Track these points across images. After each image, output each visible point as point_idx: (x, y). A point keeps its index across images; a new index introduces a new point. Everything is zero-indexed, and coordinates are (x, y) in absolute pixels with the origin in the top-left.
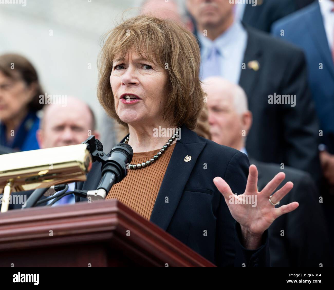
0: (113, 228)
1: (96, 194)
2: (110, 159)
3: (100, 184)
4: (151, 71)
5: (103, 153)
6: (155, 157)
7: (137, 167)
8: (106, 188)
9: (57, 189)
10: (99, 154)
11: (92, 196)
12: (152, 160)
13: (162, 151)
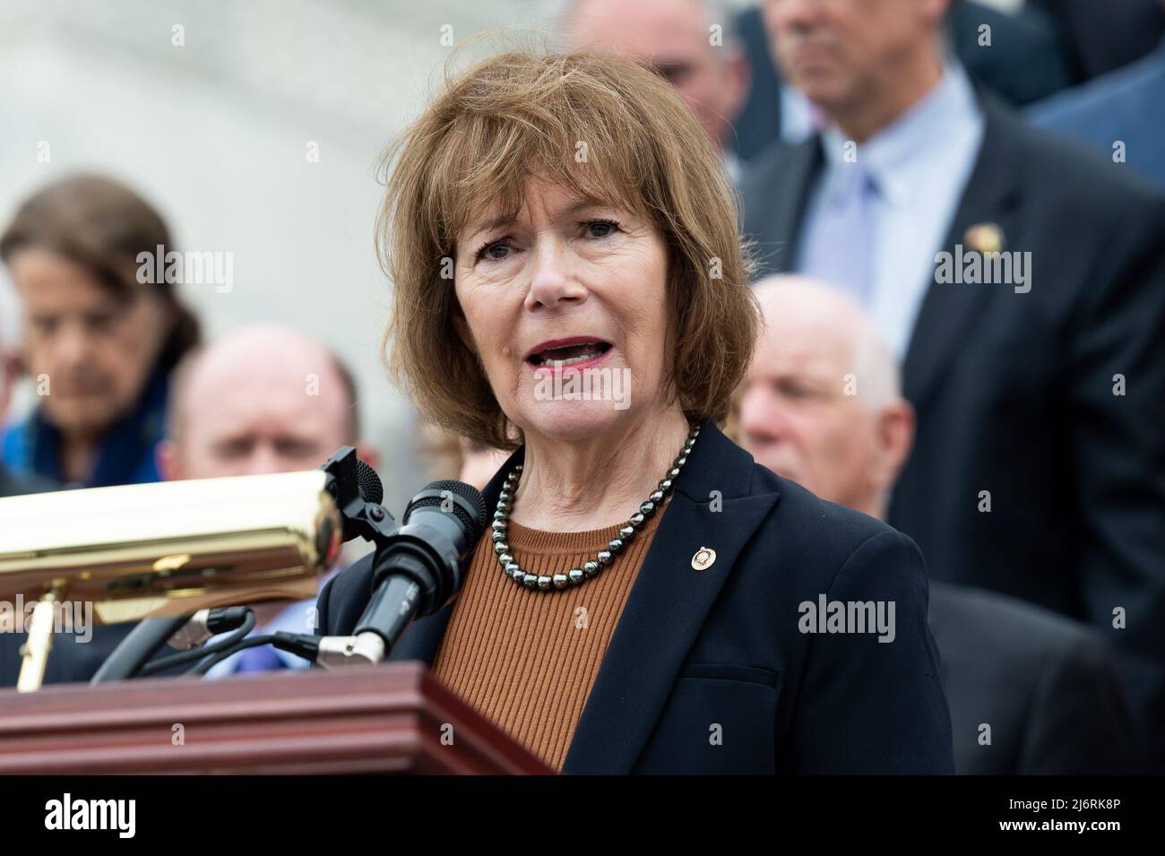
1: (350, 648)
2: (403, 530)
3: (366, 615)
4: (617, 239)
5: (382, 510)
6: (611, 543)
7: (552, 582)
8: (385, 628)
9: (216, 626)
10: (368, 513)
11: (337, 657)
12: (603, 558)
13: (637, 522)
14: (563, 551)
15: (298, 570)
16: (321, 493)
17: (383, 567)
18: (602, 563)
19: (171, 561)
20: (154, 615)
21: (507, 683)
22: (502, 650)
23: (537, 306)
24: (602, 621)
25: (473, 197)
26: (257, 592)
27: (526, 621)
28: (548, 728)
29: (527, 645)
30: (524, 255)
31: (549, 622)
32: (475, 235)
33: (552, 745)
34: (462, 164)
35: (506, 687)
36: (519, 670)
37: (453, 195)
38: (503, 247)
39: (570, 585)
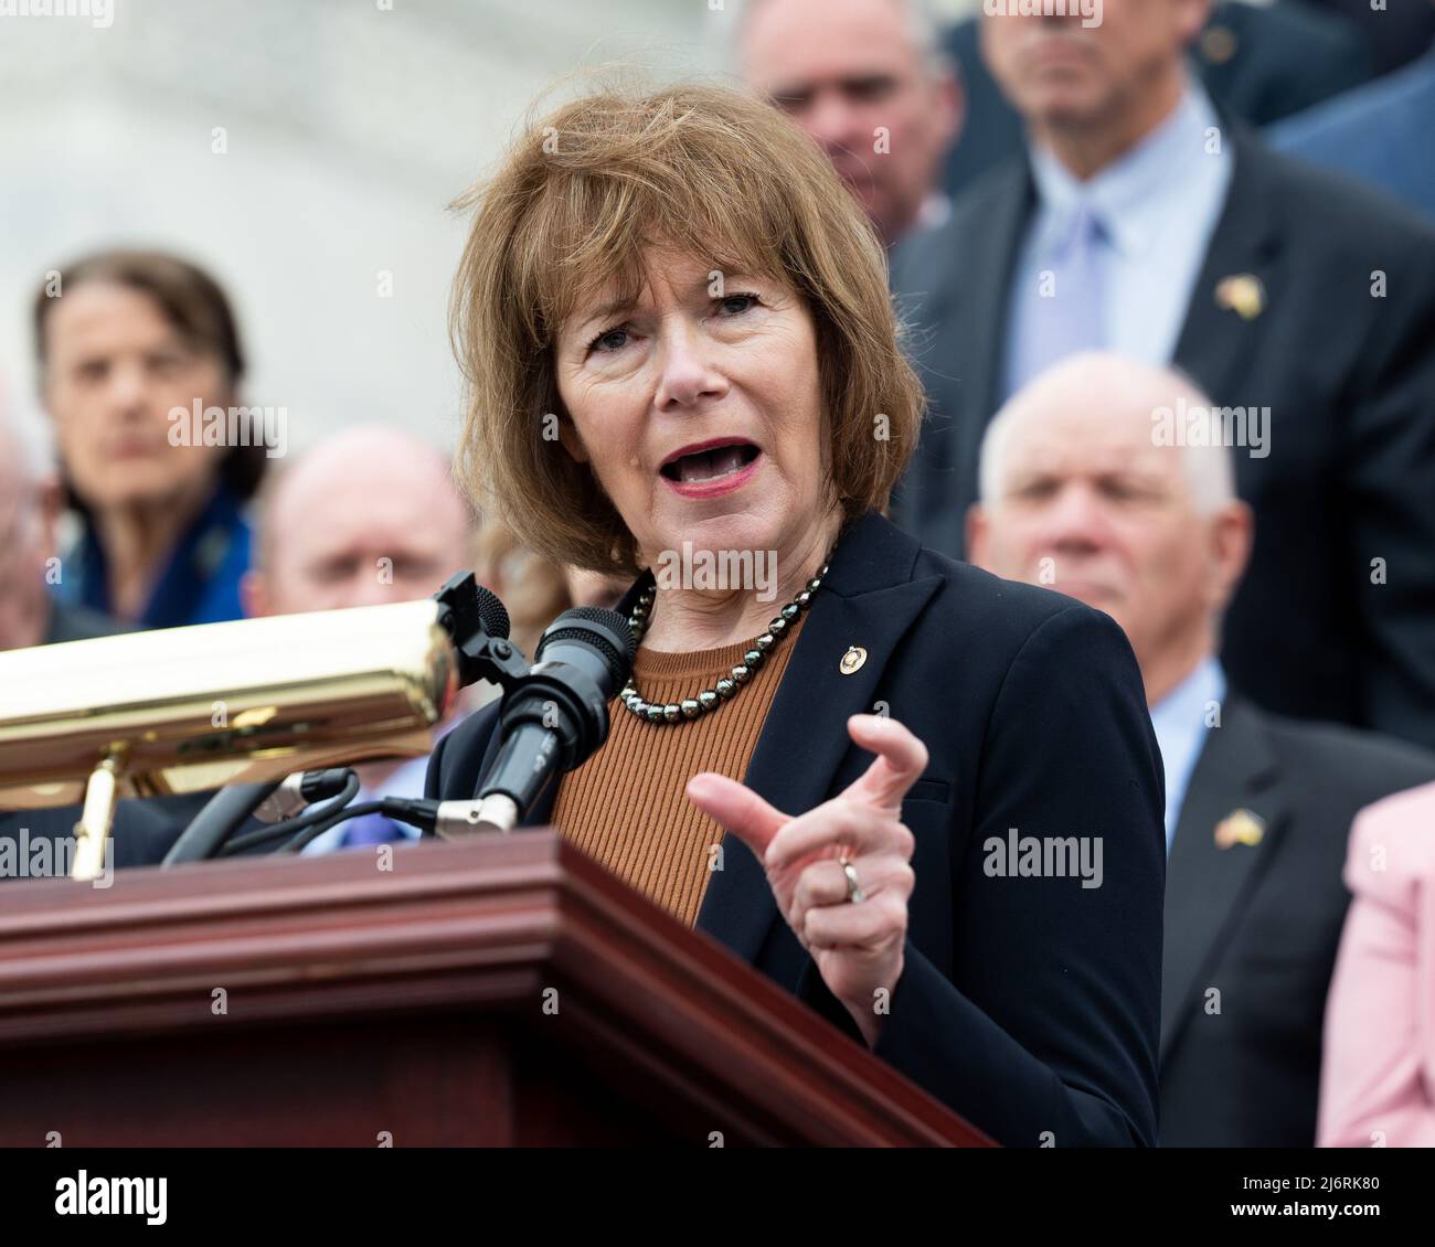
0: (538, 951)
1: (475, 814)
2: (535, 670)
4: (757, 314)
6: (747, 657)
7: (680, 712)
8: (518, 788)
9: (312, 793)
10: (492, 650)
11: (459, 826)
12: (739, 674)
13: (776, 628)
14: (696, 673)
15: (407, 721)
16: (433, 629)
17: (513, 714)
18: (737, 681)
19: (255, 715)
20: (236, 781)
21: (632, 831)
22: (626, 793)
23: (671, 405)
24: (740, 748)
25: (579, 279)
26: (361, 750)
27: (653, 757)
28: (680, 878)
29: (654, 786)
30: (647, 343)
31: (679, 756)
32: (584, 325)
33: (685, 898)
34: (561, 239)
35: (630, 837)
36: (645, 815)
37: (555, 279)
38: (620, 335)
39: (702, 711)
